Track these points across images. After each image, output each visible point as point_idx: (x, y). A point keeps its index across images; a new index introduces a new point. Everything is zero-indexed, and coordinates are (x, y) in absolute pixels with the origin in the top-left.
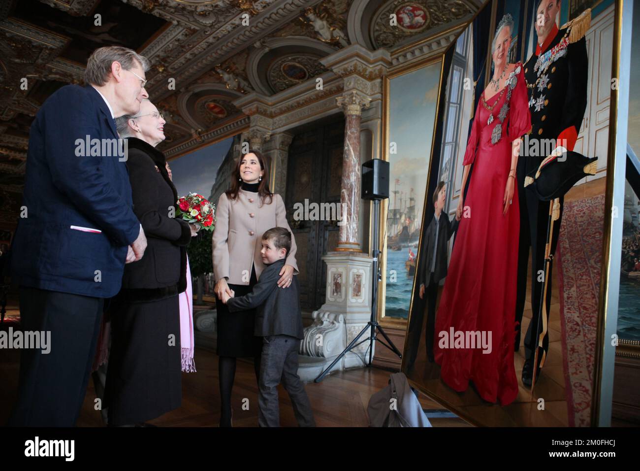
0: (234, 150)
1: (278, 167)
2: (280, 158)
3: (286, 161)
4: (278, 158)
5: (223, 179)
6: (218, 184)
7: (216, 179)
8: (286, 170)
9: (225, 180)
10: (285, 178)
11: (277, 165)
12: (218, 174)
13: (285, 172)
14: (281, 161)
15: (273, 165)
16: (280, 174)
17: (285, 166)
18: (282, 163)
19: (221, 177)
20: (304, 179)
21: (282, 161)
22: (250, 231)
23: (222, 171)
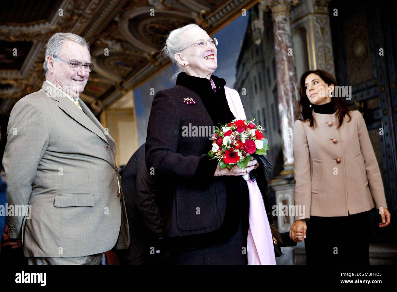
0: (253, 29)
1: (317, 40)
2: (319, 26)
3: (328, 29)
4: (315, 26)
5: (245, 73)
6: (240, 82)
7: (237, 75)
8: (331, 43)
9: (248, 74)
10: (331, 54)
11: (316, 37)
12: (238, 67)
13: (329, 45)
14: (320, 31)
15: (310, 39)
16: (321, 50)
17: (328, 36)
18: (322, 32)
19: (243, 70)
20: (359, 50)
21: (322, 29)
22: (335, 158)
23: (243, 62)
